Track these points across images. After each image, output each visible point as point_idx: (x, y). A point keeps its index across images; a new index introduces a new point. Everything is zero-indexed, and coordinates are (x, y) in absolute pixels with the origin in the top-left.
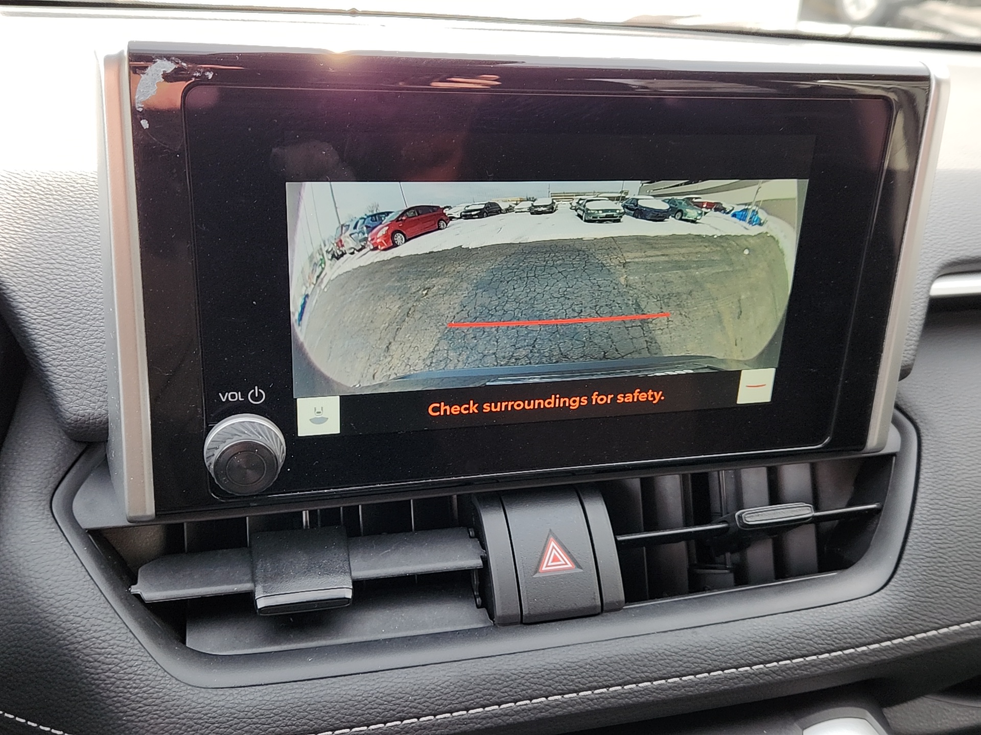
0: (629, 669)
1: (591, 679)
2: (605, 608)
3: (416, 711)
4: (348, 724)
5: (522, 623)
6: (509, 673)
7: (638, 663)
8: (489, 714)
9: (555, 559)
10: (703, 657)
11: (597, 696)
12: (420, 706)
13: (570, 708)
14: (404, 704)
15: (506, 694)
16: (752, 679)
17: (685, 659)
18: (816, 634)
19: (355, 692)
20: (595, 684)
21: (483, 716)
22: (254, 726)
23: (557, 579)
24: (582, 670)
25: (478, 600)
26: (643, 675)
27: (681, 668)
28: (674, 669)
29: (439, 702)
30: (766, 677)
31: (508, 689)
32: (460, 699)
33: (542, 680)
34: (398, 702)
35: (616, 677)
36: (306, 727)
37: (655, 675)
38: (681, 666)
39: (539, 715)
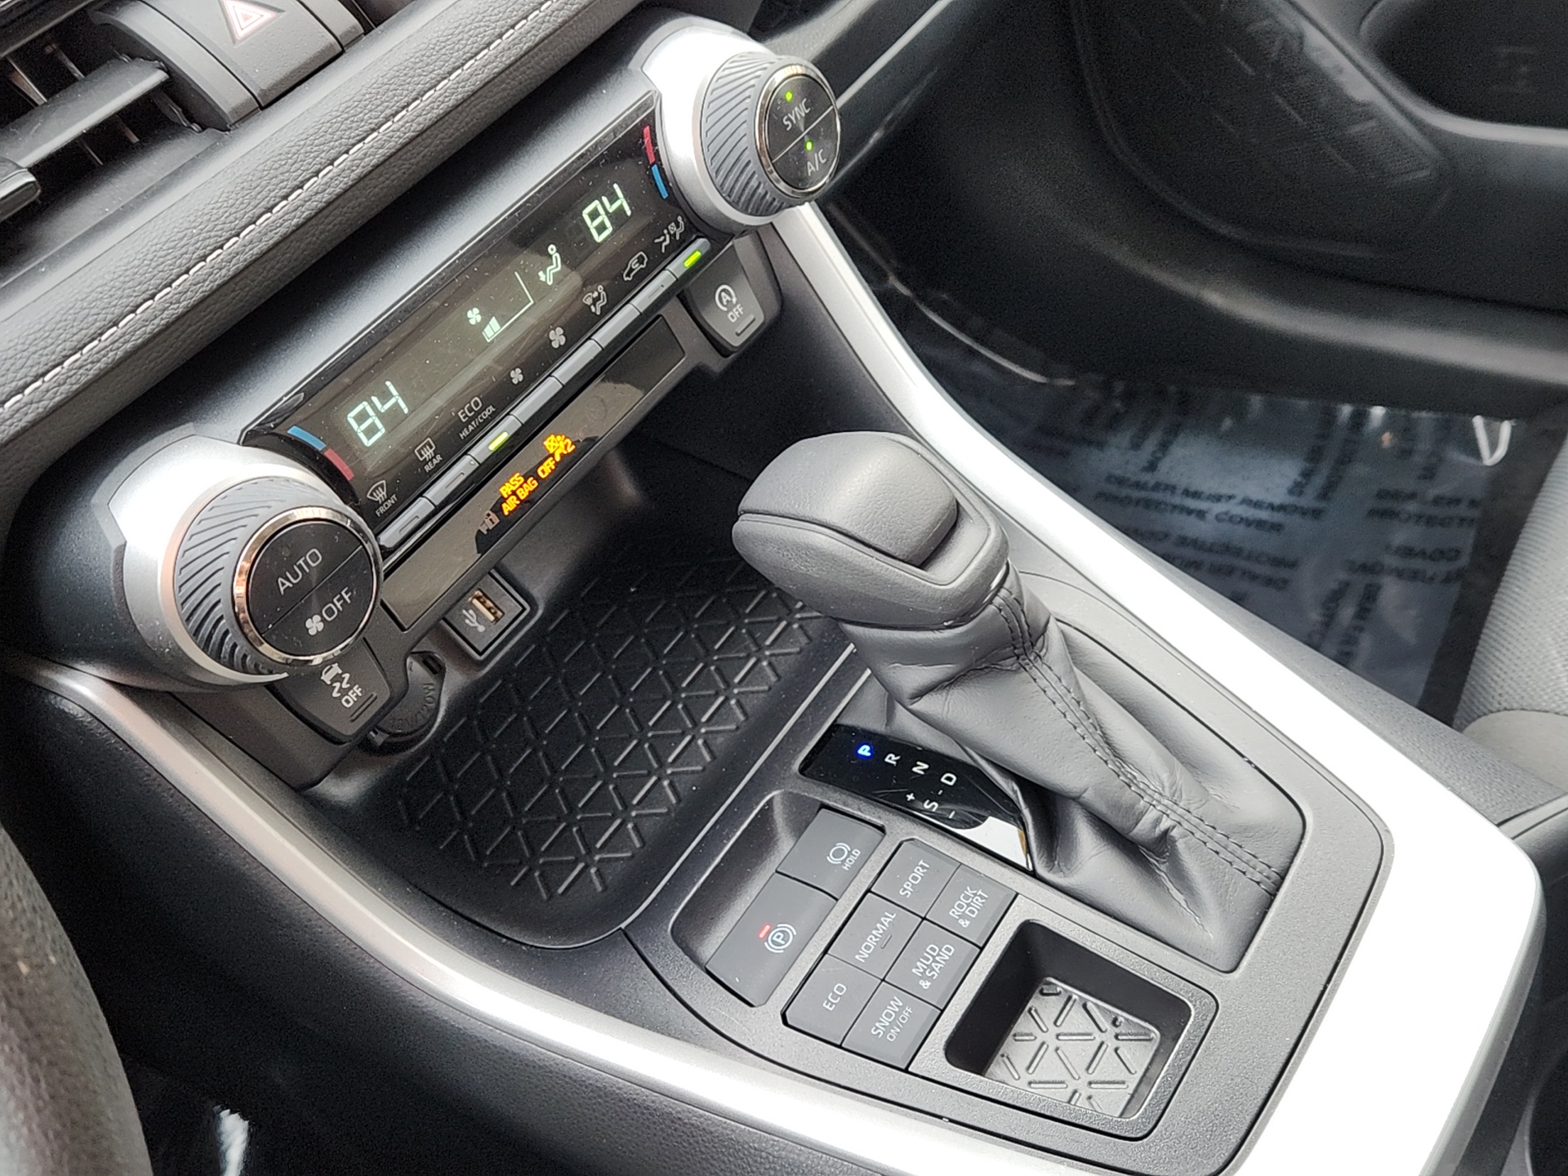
0: (413, 77)
1: (380, 108)
2: (344, 44)
3: (212, 241)
4: (145, 296)
5: (263, 108)
6: (286, 150)
7: (418, 65)
8: (297, 202)
9: (246, 18)
10: (482, 24)
11: (401, 123)
12: (213, 234)
13: (381, 151)
14: (193, 241)
15: (300, 172)
16: (549, 21)
17: (466, 36)
19: (126, 261)
20: (388, 112)
21: (292, 208)
22: (36, 356)
23: (261, 35)
24: (364, 103)
25: (195, 127)
26: (432, 76)
27: (468, 48)
28: (461, 52)
29: (231, 218)
30: (561, 13)
31: (296, 165)
32: (253, 203)
33: (328, 136)
34: (183, 242)
35: (405, 92)
36: (98, 324)
37: (446, 69)
38: (466, 45)
39: (353, 176)
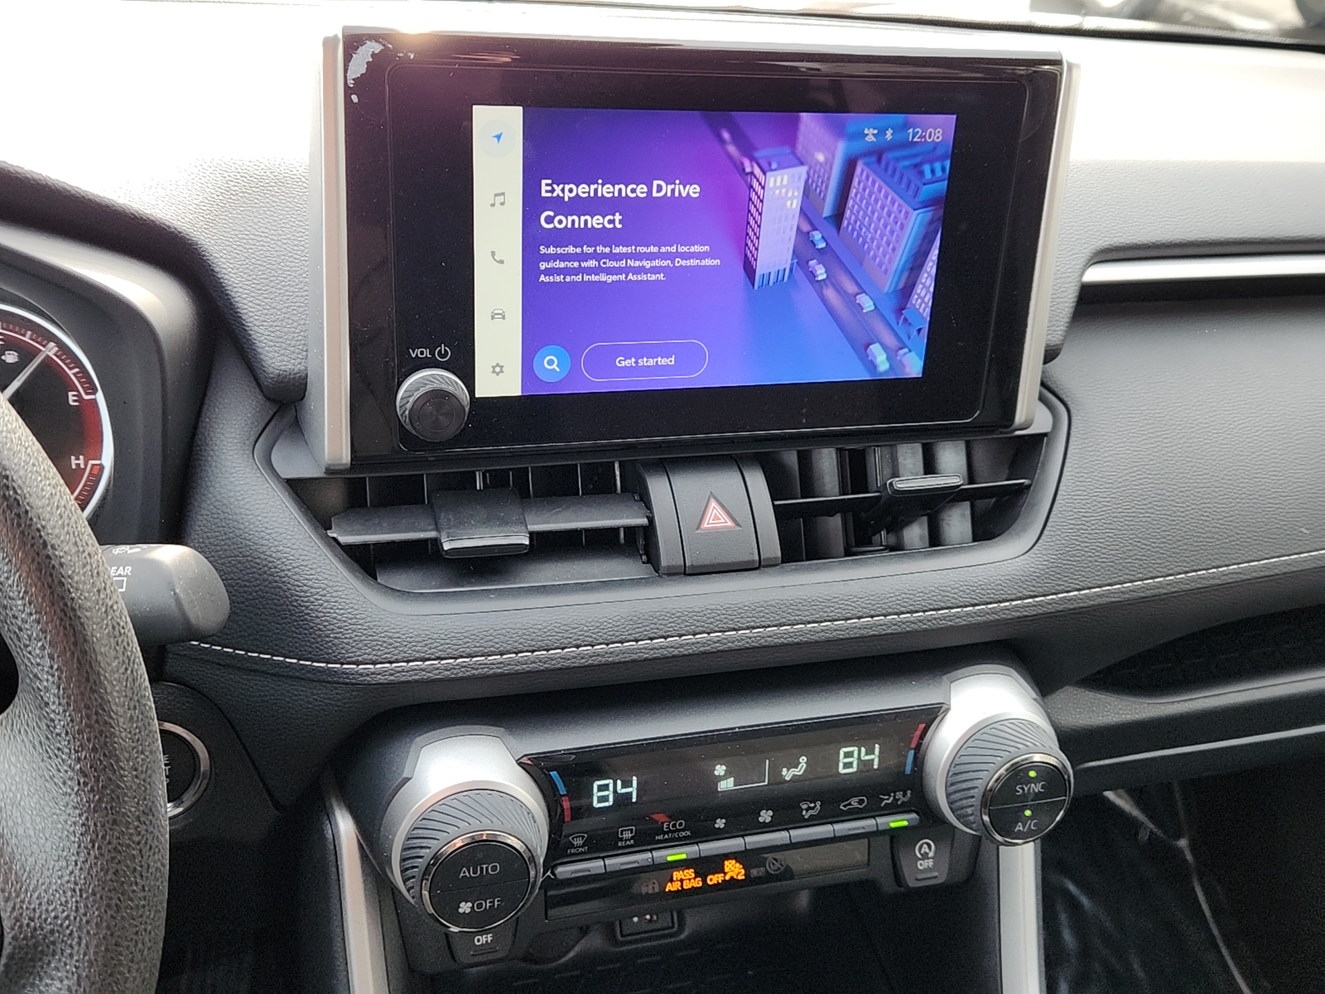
0: (784, 612)
1: (749, 619)
2: (762, 564)
3: (590, 639)
4: (530, 649)
5: (685, 574)
6: (674, 611)
7: (792, 607)
8: (656, 646)
9: (716, 518)
10: (853, 604)
11: (755, 635)
12: (594, 636)
13: (730, 644)
14: (580, 633)
15: (671, 629)
16: (899, 626)
17: (837, 606)
18: (961, 588)
19: (535, 622)
20: (753, 624)
21: (651, 647)
22: (447, 646)
23: (717, 534)
24: (741, 611)
25: (644, 557)
26: (797, 618)
27: (833, 614)
28: (826, 614)
29: (611, 633)
30: (912, 625)
31: (673, 625)
32: (630, 632)
33: (705, 618)
34: (574, 631)
35: (772, 619)
36: (492, 649)
37: (809, 619)
38: (832, 611)
39: (702, 649)
